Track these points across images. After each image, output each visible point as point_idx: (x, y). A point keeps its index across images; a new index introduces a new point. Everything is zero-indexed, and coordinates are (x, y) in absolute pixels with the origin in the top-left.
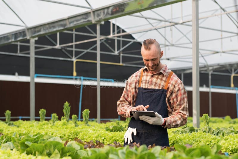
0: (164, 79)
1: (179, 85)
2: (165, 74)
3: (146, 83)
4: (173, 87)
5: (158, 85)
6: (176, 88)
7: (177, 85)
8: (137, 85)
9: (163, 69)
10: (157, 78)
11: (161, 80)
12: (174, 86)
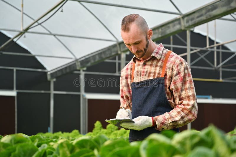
0: (160, 64)
1: (178, 66)
2: (158, 57)
3: (138, 75)
4: (170, 71)
5: (152, 75)
6: (174, 71)
7: (175, 67)
8: (129, 80)
9: (155, 51)
10: (151, 65)
11: (156, 66)
12: (172, 70)
